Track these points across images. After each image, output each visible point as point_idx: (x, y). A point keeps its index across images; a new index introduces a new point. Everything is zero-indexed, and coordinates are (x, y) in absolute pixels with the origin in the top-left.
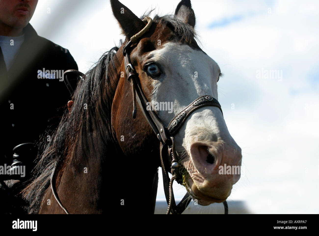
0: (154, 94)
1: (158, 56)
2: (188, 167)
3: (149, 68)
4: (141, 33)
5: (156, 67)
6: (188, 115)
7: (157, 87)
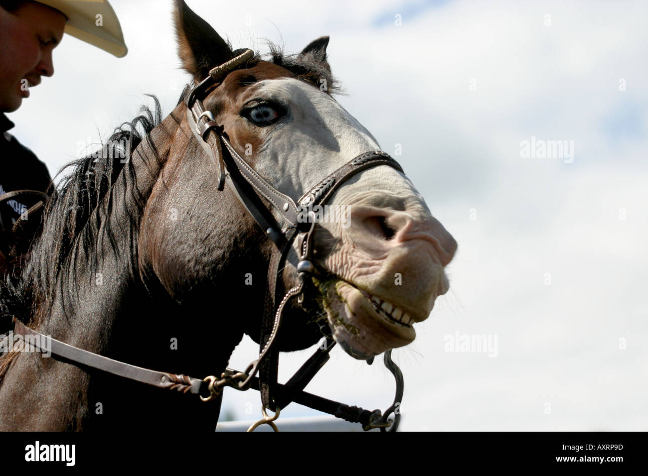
0: (264, 150)
1: (276, 86)
2: (338, 263)
3: (253, 113)
4: (233, 62)
5: (270, 110)
6: (340, 181)
7: (273, 138)
